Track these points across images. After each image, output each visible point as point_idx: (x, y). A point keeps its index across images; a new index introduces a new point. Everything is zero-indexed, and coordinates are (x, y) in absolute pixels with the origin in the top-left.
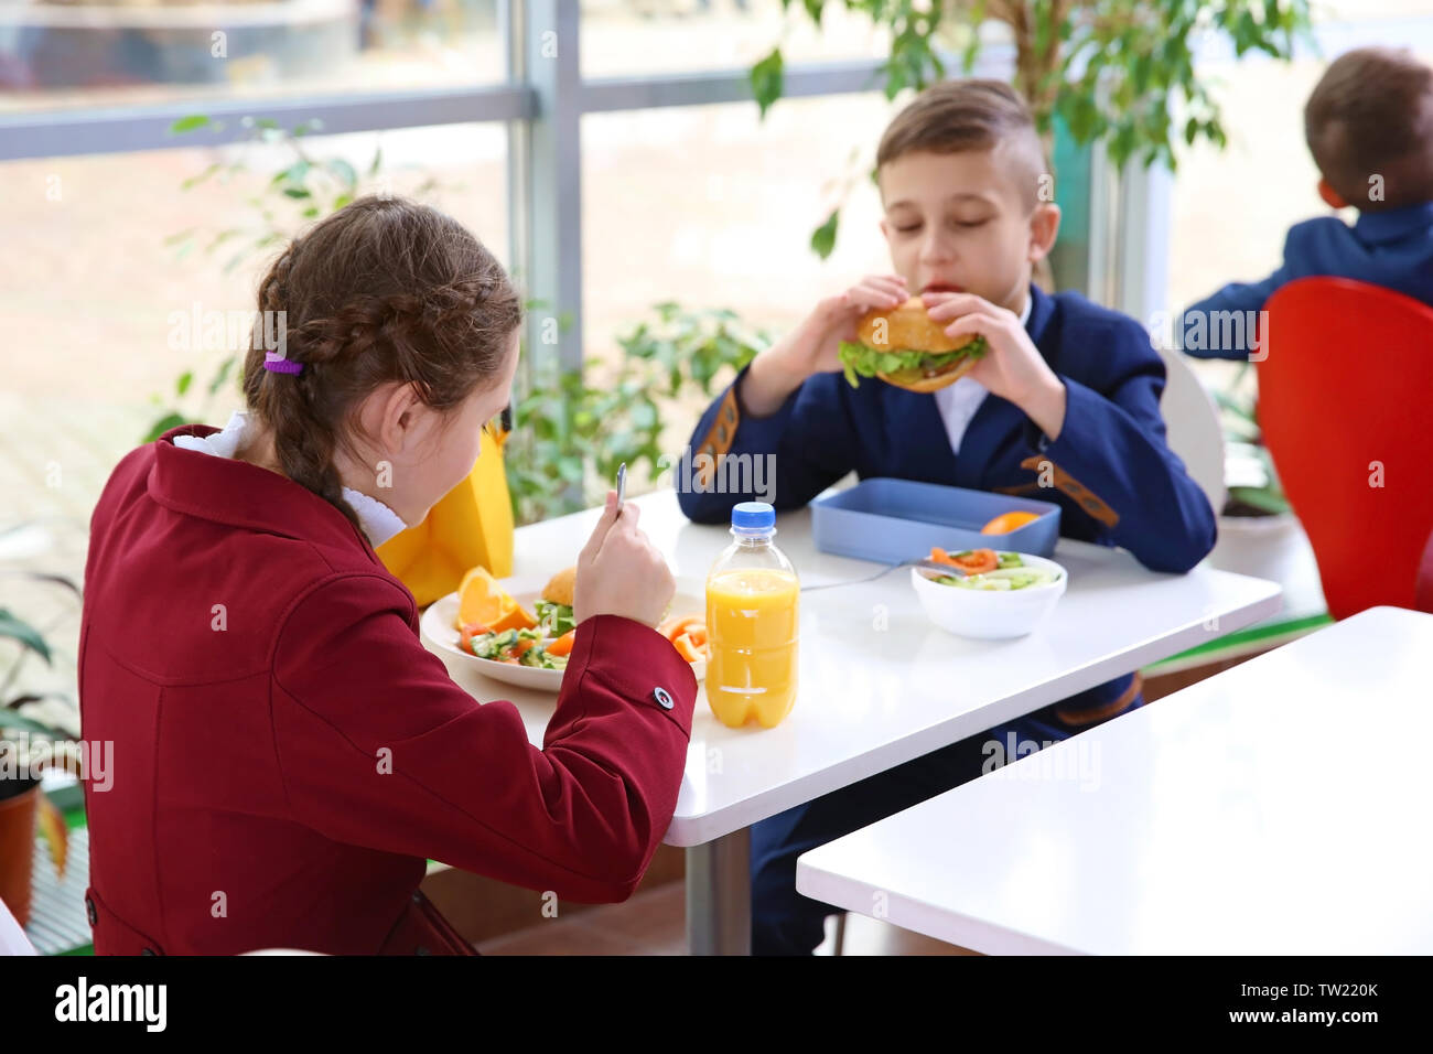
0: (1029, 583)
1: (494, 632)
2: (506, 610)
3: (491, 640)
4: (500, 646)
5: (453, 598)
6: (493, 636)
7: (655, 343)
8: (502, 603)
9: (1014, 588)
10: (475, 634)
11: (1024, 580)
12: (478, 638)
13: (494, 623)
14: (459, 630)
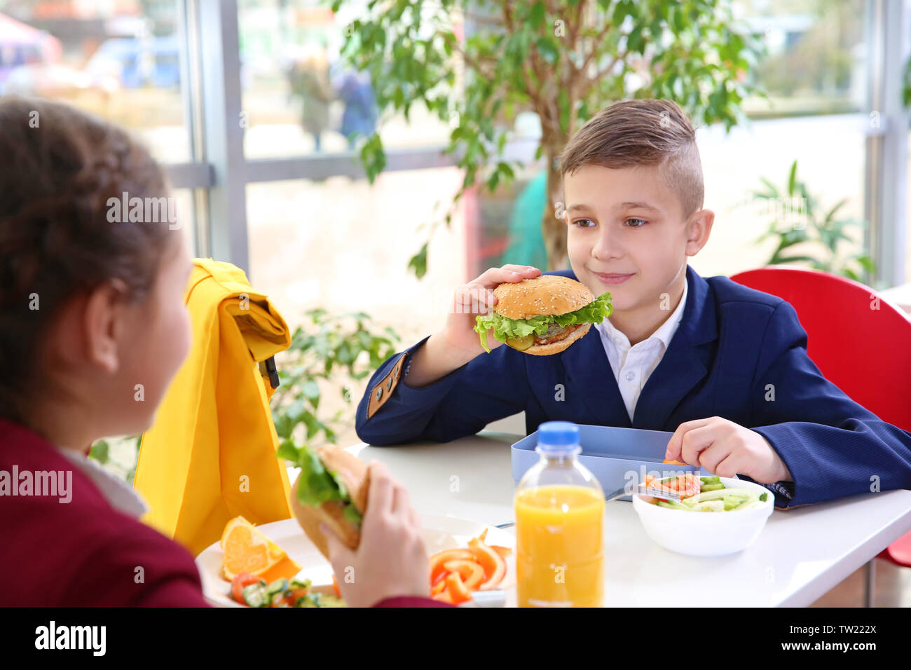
0: (742, 503)
1: (264, 581)
2: (274, 557)
3: (262, 590)
4: (271, 595)
5: (216, 547)
6: (263, 585)
7: (312, 338)
8: (268, 551)
9: (728, 509)
10: (246, 584)
11: (738, 500)
12: (250, 588)
13: (261, 571)
14: (227, 580)
